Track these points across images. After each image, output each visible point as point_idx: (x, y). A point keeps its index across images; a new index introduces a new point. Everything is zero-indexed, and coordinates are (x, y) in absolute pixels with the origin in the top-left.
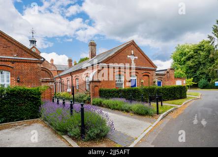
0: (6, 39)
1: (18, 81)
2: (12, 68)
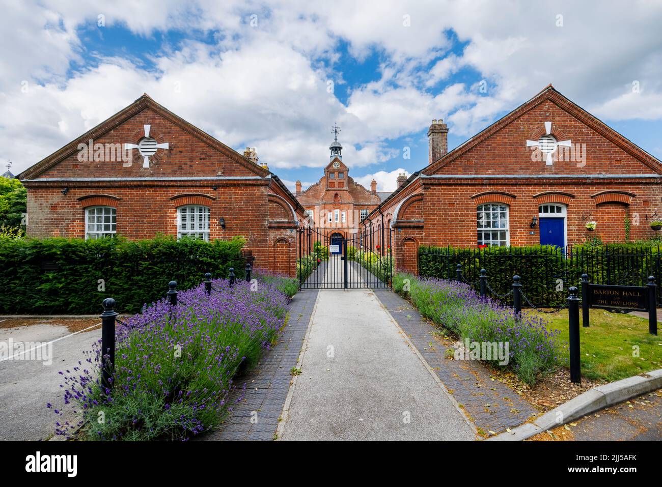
0: (205, 142)
1: (224, 226)
2: (214, 199)
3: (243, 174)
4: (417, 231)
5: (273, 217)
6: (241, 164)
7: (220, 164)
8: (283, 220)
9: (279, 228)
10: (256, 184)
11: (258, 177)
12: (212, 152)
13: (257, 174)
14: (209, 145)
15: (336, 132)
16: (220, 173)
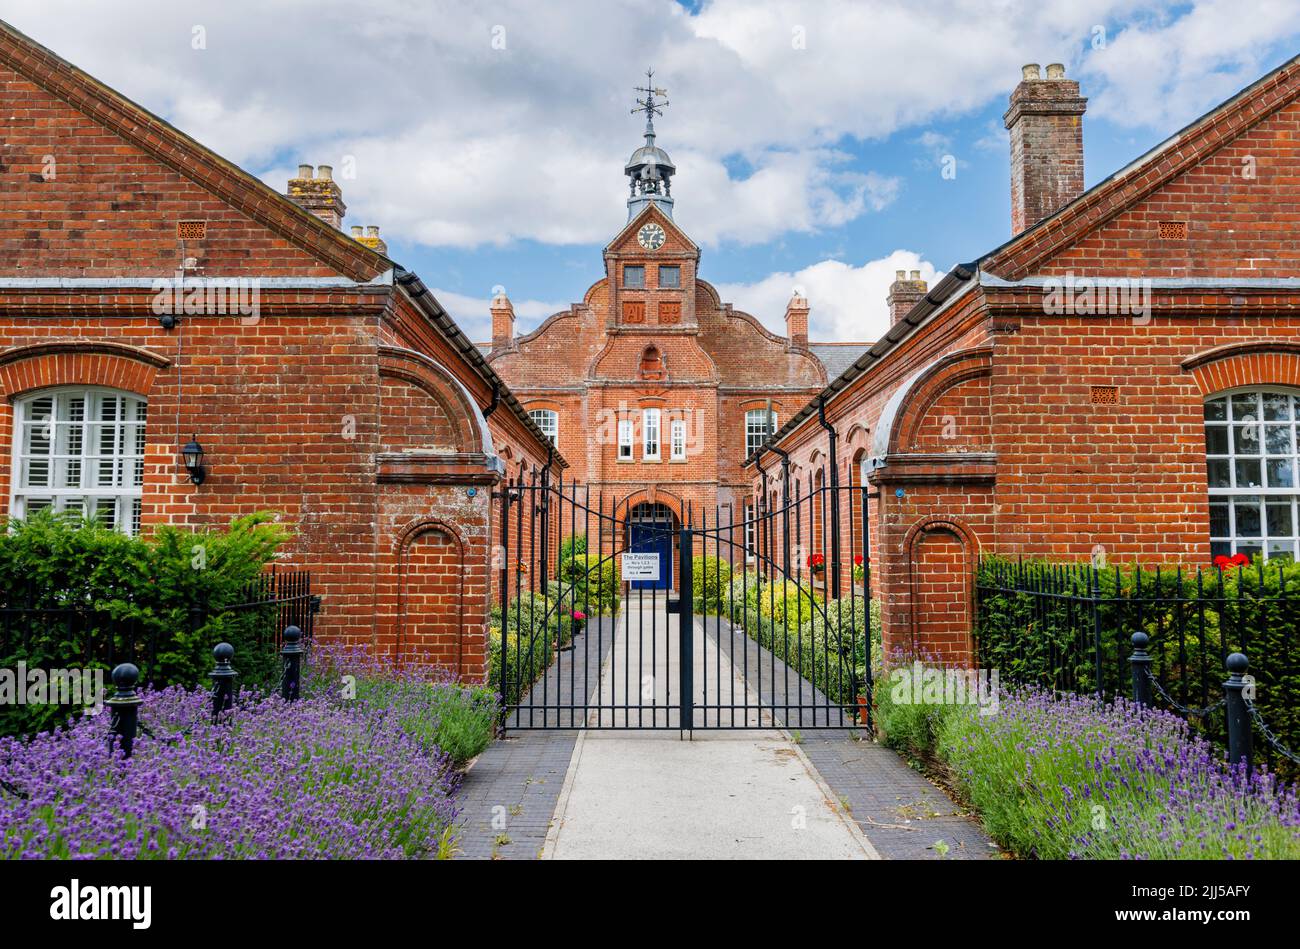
0: (136, 142)
1: (199, 474)
2: (164, 366)
3: (281, 268)
4: (968, 499)
5: (398, 440)
6: (275, 229)
7: (191, 228)
8: (435, 451)
9: (422, 481)
10: (332, 309)
11: (344, 282)
12: (159, 181)
13: (339, 268)
14: (152, 155)
15: (650, 108)
16: (190, 263)
